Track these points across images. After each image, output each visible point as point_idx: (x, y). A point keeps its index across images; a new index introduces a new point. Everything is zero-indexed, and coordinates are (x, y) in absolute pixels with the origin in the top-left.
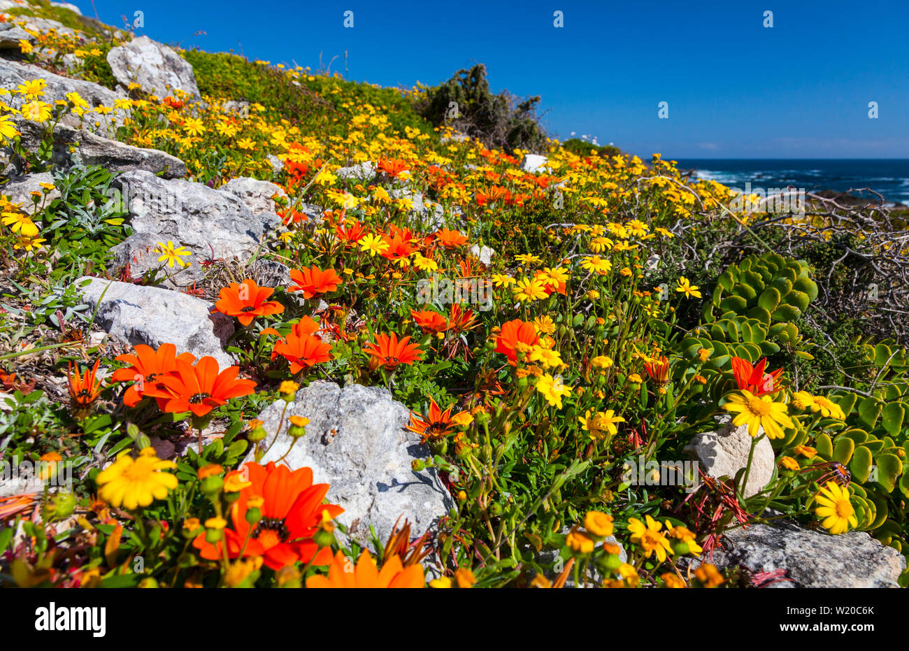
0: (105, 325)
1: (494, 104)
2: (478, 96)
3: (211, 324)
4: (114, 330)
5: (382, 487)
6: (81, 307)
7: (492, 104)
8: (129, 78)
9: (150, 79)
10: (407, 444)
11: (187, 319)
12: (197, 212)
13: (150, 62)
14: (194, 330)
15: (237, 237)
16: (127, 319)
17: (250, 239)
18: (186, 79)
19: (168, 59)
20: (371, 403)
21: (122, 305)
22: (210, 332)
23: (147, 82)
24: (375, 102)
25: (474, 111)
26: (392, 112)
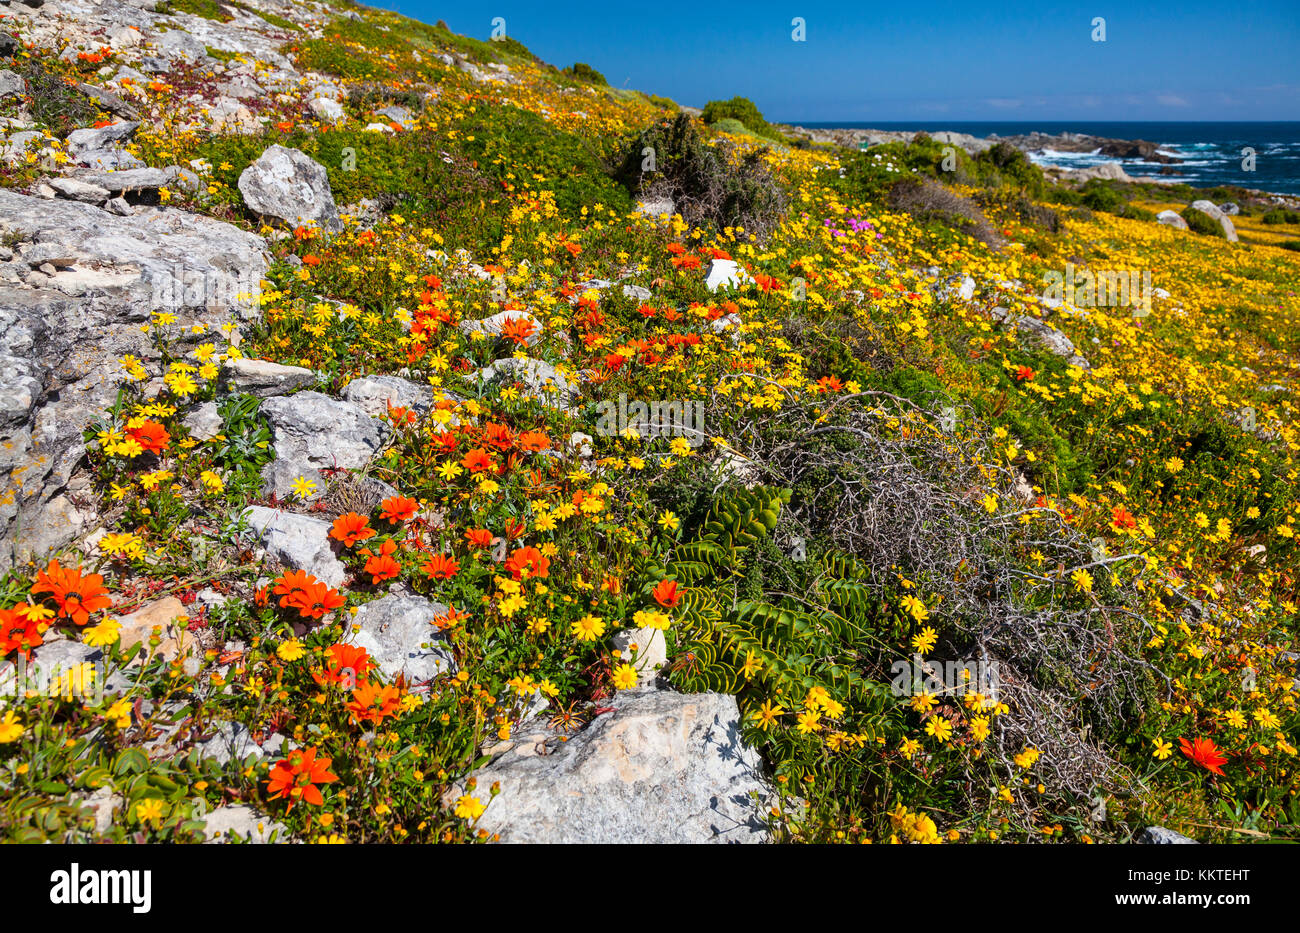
0: (264, 544)
1: (706, 162)
2: (684, 151)
3: (328, 543)
4: (269, 548)
5: (412, 655)
6: (248, 530)
7: (702, 162)
8: (260, 204)
9: (281, 199)
10: (430, 632)
11: (314, 541)
12: (322, 430)
13: (281, 177)
14: (317, 549)
15: (355, 445)
16: (277, 541)
17: (366, 445)
18: (318, 185)
19: (300, 167)
20: (408, 609)
21: (274, 533)
22: (328, 549)
23: (278, 205)
24: (551, 163)
25: (680, 170)
26: (572, 176)
